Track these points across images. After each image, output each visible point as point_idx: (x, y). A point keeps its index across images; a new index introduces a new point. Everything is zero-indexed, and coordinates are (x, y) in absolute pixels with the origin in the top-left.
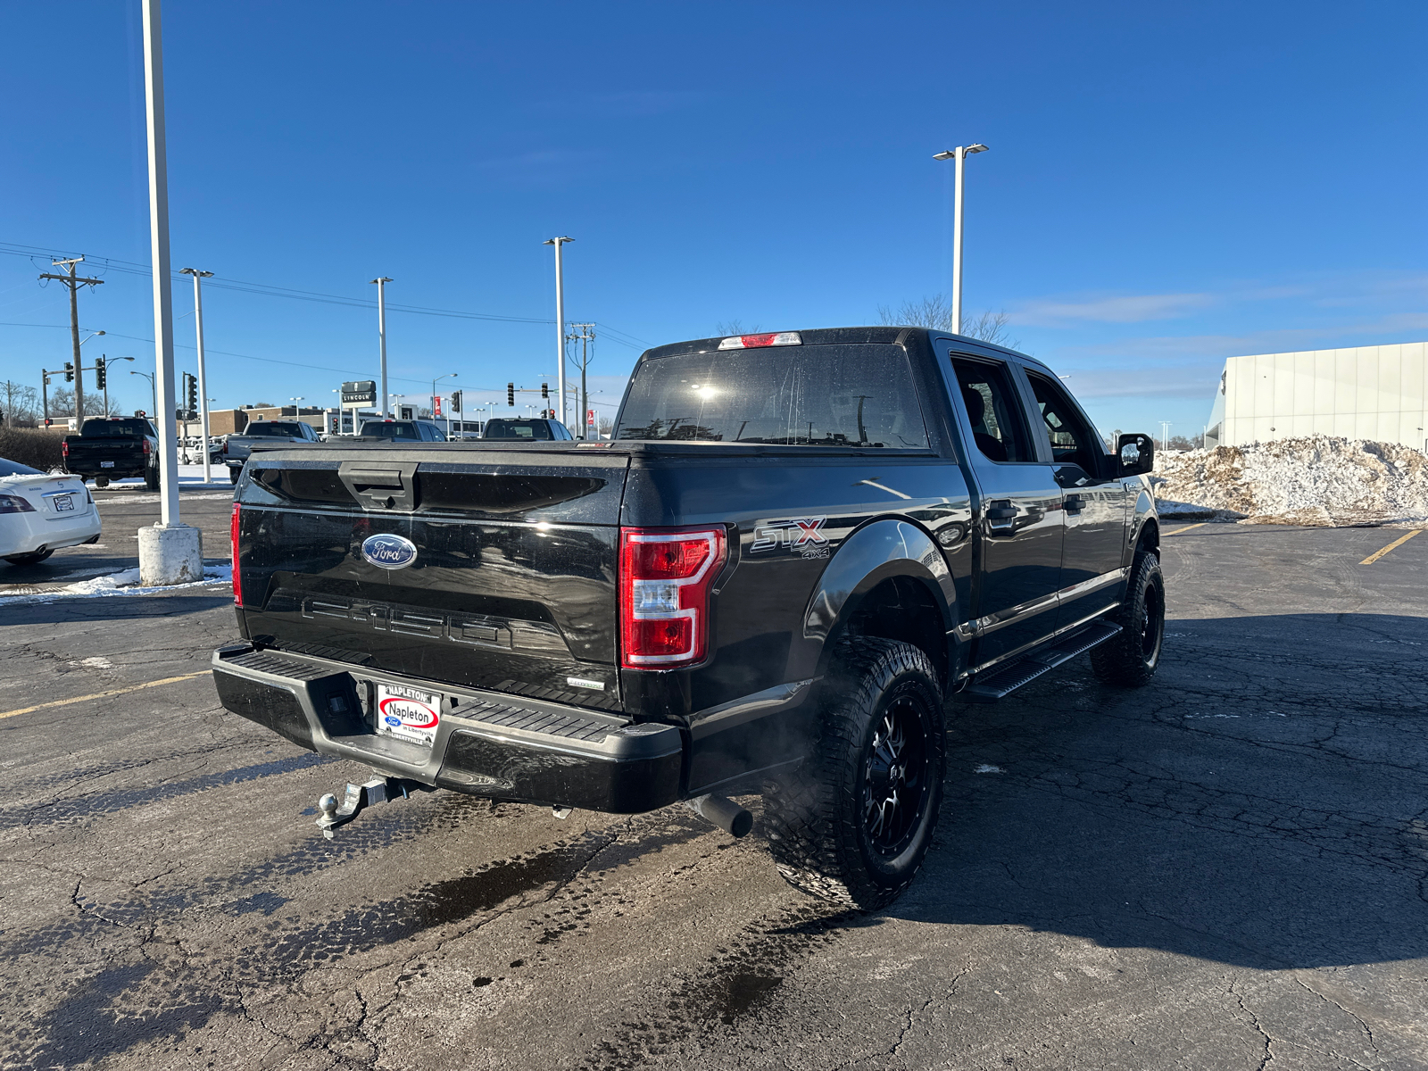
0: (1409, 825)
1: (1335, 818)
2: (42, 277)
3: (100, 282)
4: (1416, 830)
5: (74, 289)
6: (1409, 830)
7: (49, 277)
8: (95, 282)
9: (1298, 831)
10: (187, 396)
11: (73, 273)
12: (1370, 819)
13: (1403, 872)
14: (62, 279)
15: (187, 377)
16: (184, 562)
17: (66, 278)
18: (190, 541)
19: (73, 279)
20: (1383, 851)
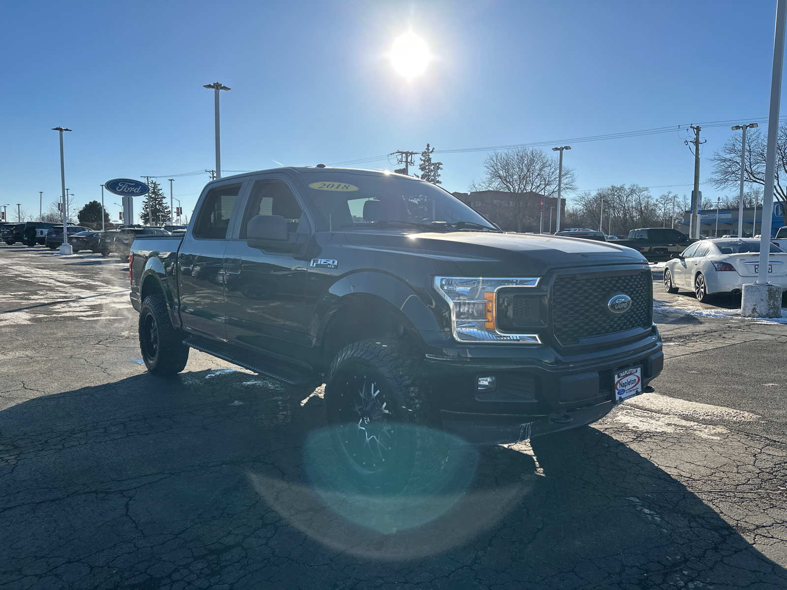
0: (18, 458)
1: (60, 447)
4: (12, 457)
6: (17, 456)
9: (71, 434)
12: (42, 453)
13: (10, 436)
16: (755, 305)
18: (759, 293)
20: (25, 442)
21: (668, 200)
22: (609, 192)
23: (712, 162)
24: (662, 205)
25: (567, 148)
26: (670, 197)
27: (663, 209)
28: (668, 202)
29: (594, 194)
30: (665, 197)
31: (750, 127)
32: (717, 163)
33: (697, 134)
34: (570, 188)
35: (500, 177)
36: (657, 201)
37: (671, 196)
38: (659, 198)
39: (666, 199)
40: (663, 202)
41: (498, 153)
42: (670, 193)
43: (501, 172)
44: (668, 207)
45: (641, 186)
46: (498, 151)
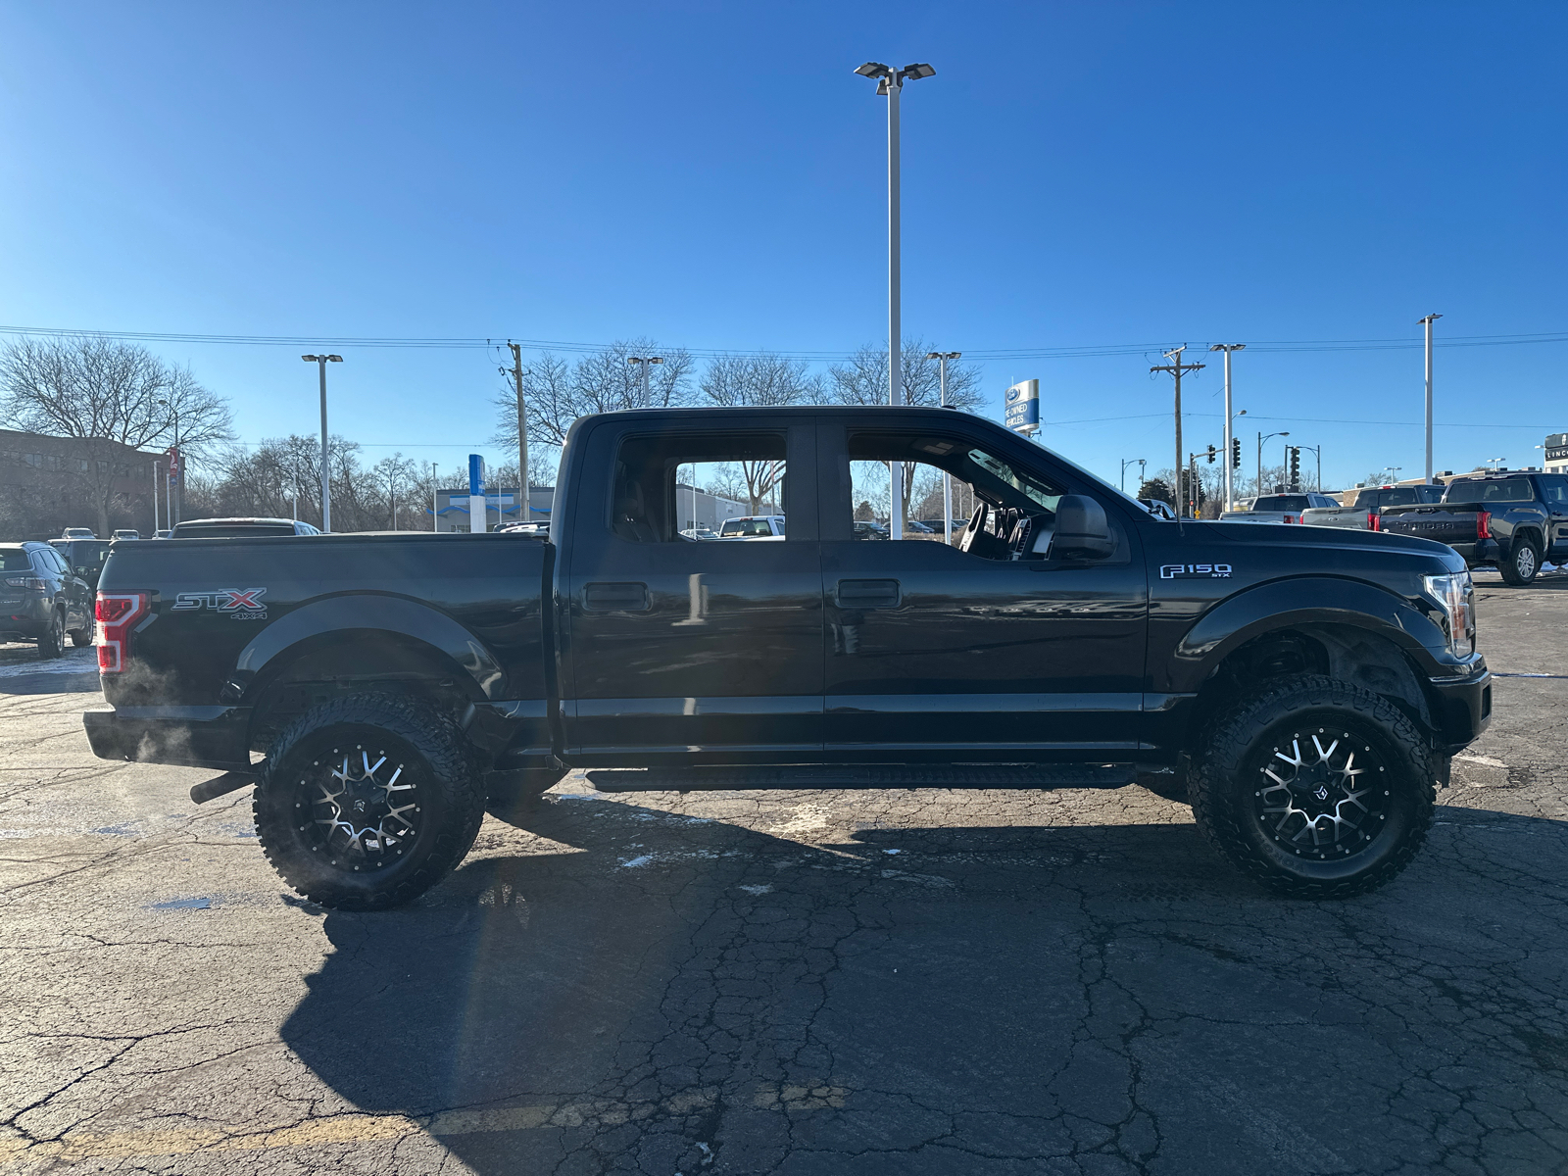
2: (1152, 370)
3: (1203, 366)
5: (1178, 377)
7: (1158, 369)
8: (1199, 367)
10: (1289, 463)
11: (1178, 361)
14: (1168, 369)
15: (1290, 450)
17: (1172, 368)
19: (1178, 368)
21: (398, 469)
22: (287, 449)
23: (497, 405)
24: (386, 479)
25: (334, 358)
26: (401, 463)
27: (389, 484)
28: (397, 472)
29: (254, 449)
30: (391, 462)
31: (654, 363)
32: (506, 408)
33: (518, 358)
34: (222, 437)
35: (41, 398)
36: (376, 469)
37: (401, 461)
38: (379, 464)
39: (392, 467)
40: (388, 472)
41: (32, 343)
42: (399, 455)
43: (42, 388)
44: (398, 482)
45: (348, 438)
46: (33, 338)
